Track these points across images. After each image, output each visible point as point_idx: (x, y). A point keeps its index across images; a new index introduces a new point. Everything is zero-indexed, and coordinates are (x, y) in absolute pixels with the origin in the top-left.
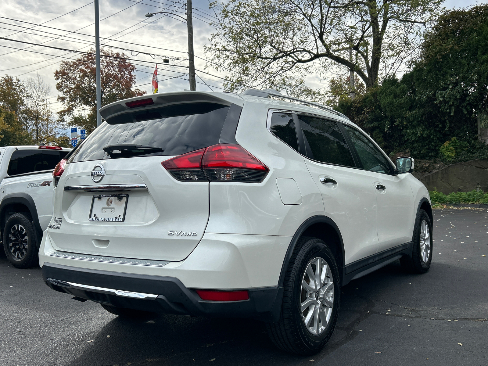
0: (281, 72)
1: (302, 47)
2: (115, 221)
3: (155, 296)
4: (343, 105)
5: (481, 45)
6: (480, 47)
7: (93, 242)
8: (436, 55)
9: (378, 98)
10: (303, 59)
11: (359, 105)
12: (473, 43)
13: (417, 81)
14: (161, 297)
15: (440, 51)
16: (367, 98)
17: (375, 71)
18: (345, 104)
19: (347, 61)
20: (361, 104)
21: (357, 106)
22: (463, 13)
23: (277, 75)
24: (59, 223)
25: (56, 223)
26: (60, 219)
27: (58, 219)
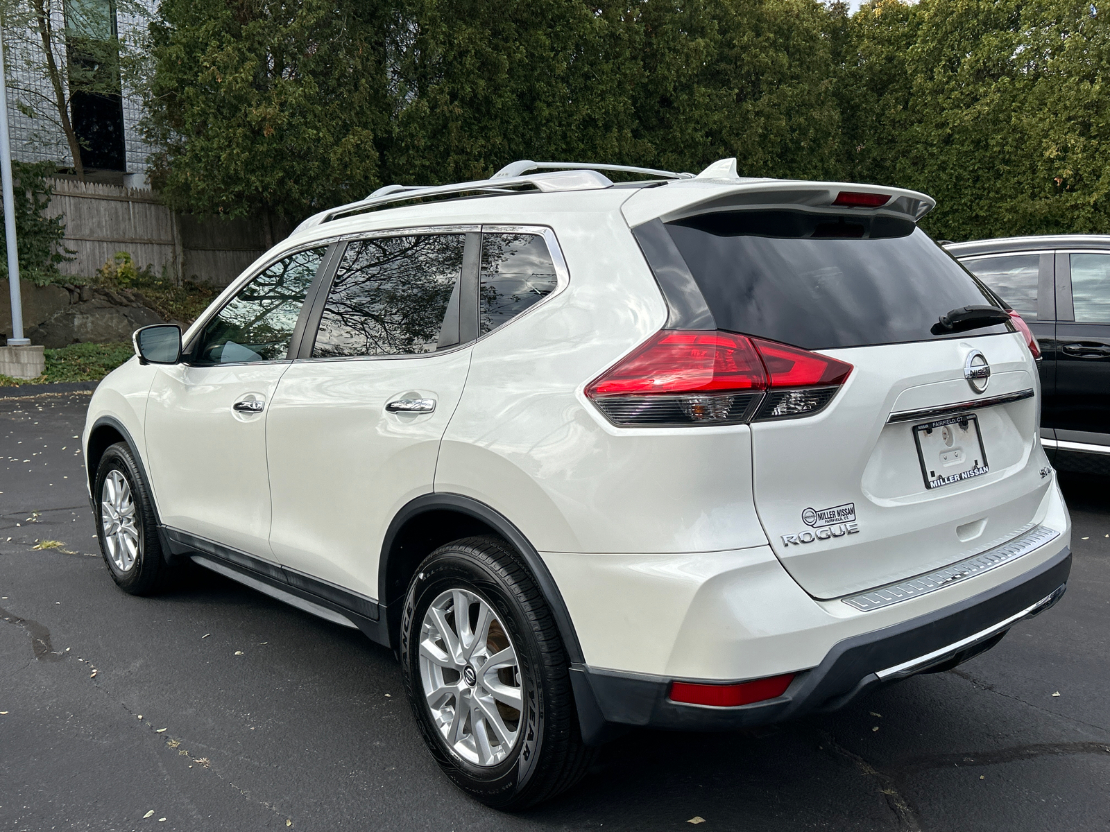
24: (841, 519)
25: (822, 522)
26: (844, 508)
27: (828, 511)
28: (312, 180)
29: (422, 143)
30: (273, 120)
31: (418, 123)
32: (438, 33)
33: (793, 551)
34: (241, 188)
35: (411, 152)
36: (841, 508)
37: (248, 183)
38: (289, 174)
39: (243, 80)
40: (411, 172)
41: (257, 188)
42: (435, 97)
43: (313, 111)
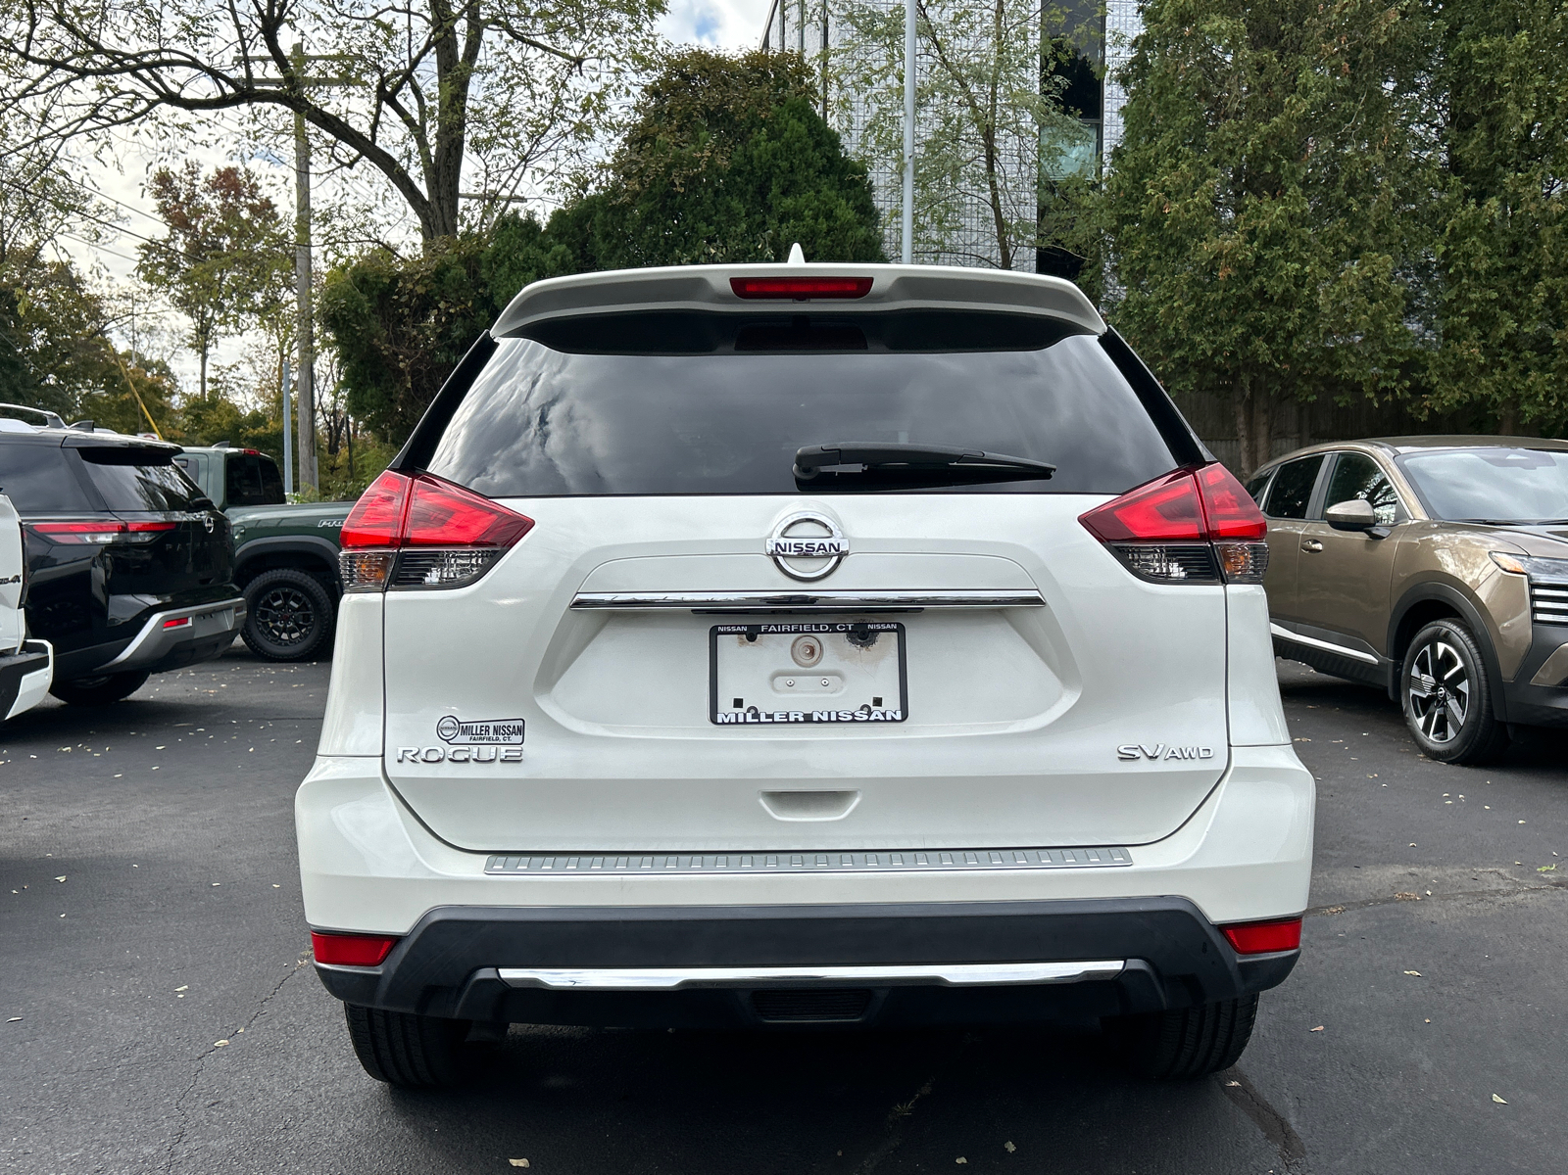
0: (89, 124)
1: (190, 52)
2: (868, 721)
3: (1117, 965)
4: (364, 281)
5: (779, 167)
6: (777, 171)
7: (762, 801)
8: (668, 174)
9: (484, 274)
10: (186, 94)
11: (420, 290)
12: (760, 157)
13: (604, 241)
14: (1136, 964)
15: (678, 163)
16: (448, 269)
17: (450, 185)
18: (371, 278)
19: (360, 135)
20: (426, 286)
21: (411, 290)
22: (720, 62)
23: (74, 133)
24: (497, 739)
25: (466, 739)
26: (506, 724)
27: (479, 725)
28: (1290, 335)
29: (1484, 265)
30: (1232, 254)
31: (1479, 235)
32: (1527, 92)
33: (408, 771)
34: (1183, 353)
35: (1464, 281)
36: (502, 724)
37: (1193, 346)
38: (1256, 329)
39: (1196, 206)
40: (1464, 311)
41: (1204, 352)
42: (1515, 192)
43: (1299, 237)
